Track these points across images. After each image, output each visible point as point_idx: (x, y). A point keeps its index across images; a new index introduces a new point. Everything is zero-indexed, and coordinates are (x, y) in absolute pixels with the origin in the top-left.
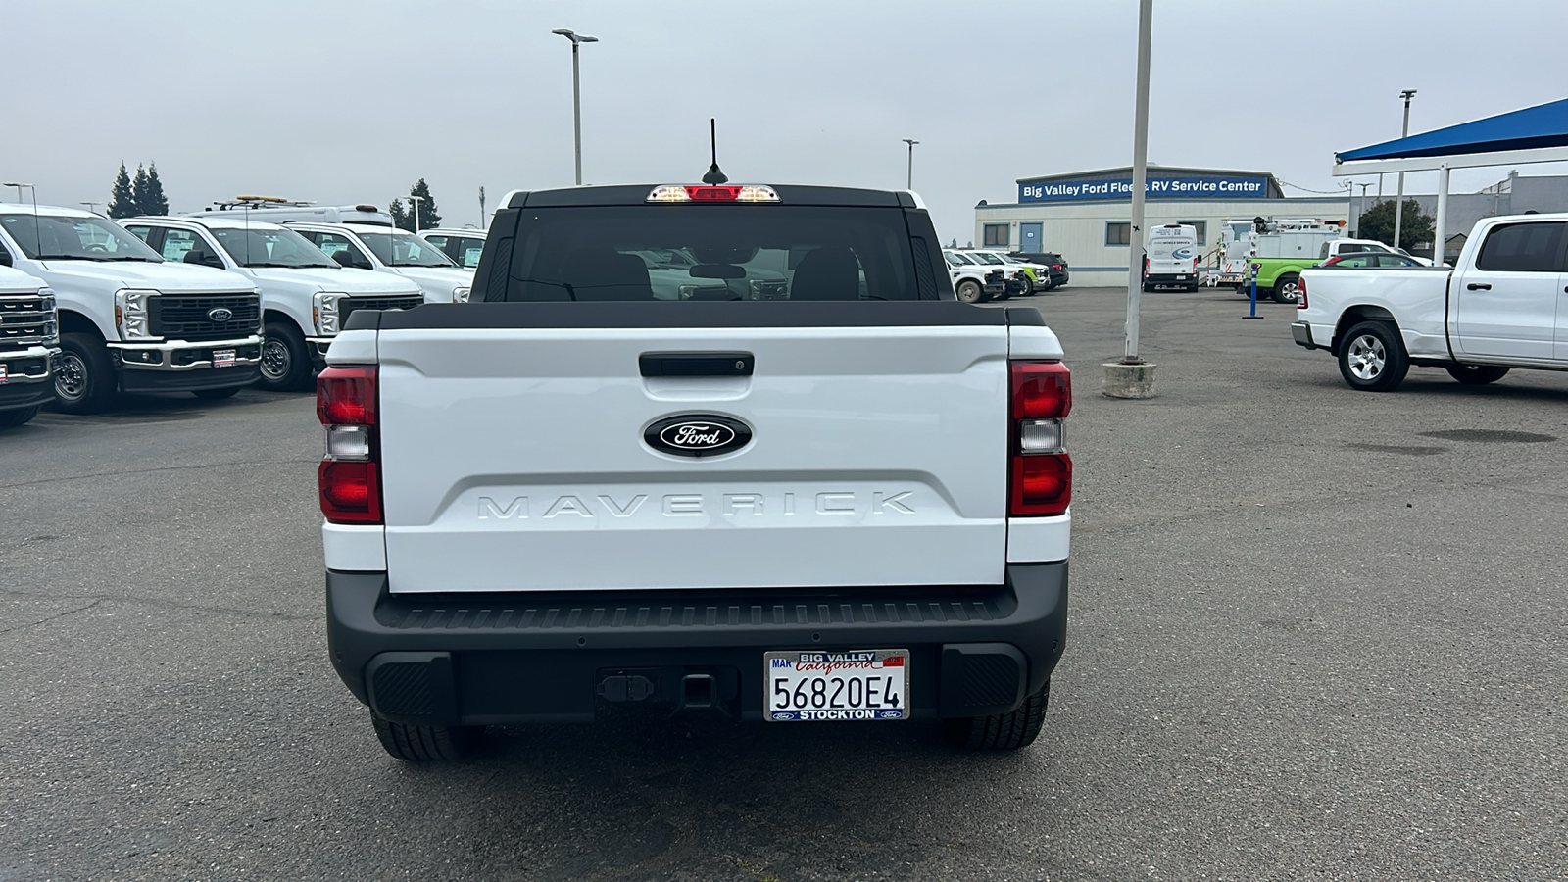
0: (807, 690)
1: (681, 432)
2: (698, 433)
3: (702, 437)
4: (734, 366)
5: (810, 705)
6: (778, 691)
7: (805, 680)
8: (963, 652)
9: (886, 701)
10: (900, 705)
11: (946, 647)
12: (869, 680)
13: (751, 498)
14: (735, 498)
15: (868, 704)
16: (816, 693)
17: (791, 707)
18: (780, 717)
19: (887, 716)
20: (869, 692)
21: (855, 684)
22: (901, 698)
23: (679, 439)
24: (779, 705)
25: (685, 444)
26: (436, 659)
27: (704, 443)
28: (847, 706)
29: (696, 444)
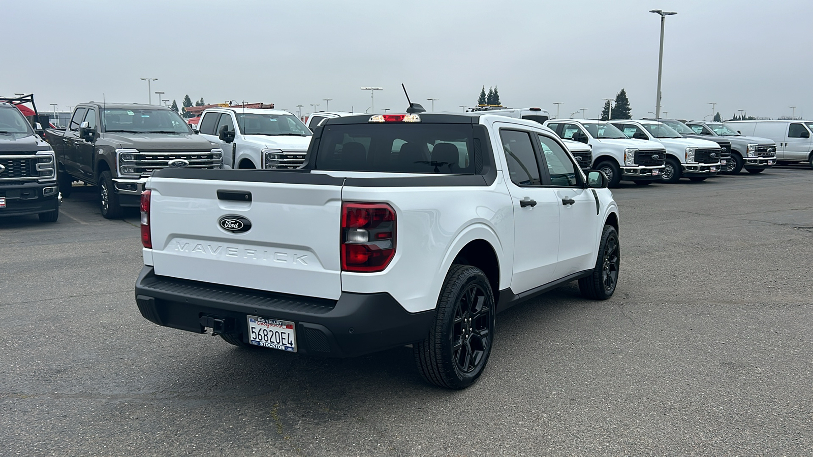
0: (261, 333)
1: (227, 222)
2: (232, 223)
3: (233, 225)
4: (244, 197)
5: (263, 340)
6: (253, 332)
7: (261, 329)
8: (305, 326)
9: (289, 343)
10: (293, 346)
11: (300, 323)
12: (282, 333)
13: (253, 252)
14: (249, 251)
15: (283, 344)
16: (265, 335)
17: (257, 340)
18: (254, 343)
19: (289, 350)
20: (282, 338)
21: (277, 334)
22: (293, 343)
23: (226, 225)
24: (253, 338)
25: (228, 227)
26: (150, 299)
27: (233, 228)
28: (276, 343)
29: (231, 228)
